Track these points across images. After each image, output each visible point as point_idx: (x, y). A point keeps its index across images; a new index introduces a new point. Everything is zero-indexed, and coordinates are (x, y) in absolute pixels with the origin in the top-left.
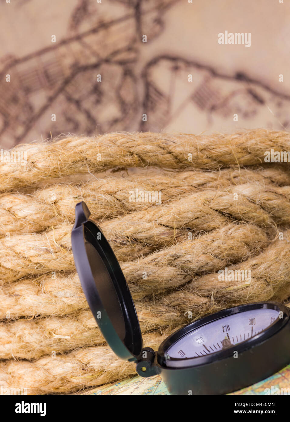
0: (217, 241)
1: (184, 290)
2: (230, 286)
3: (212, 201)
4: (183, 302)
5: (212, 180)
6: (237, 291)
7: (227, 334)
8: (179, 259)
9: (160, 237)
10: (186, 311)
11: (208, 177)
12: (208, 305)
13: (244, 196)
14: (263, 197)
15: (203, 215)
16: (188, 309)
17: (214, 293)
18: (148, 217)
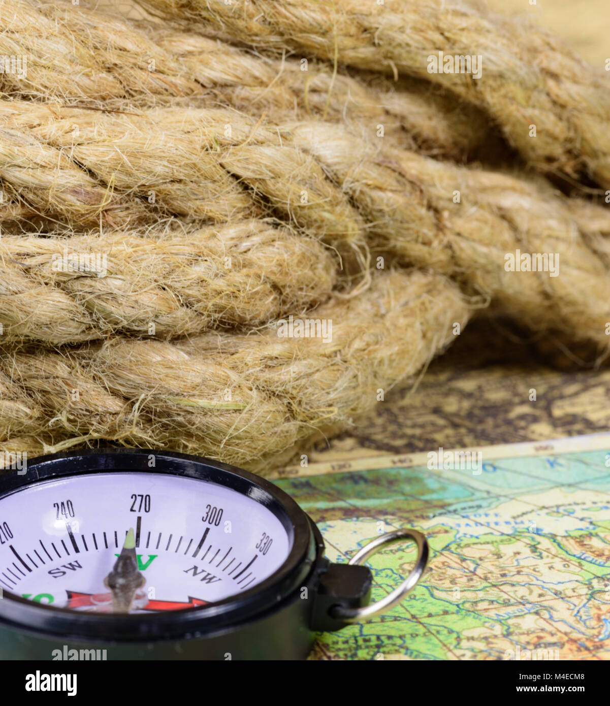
0: (204, 264)
1: (74, 358)
2: (194, 395)
3: (232, 149)
4: (58, 388)
5: (252, 84)
6: (205, 412)
7: (139, 519)
8: (88, 282)
9: (63, 196)
10: (59, 414)
11: (246, 71)
12: (117, 421)
13: (318, 159)
14: (364, 175)
15: (194, 179)
16: (64, 413)
17: (144, 400)
18: (52, 129)
